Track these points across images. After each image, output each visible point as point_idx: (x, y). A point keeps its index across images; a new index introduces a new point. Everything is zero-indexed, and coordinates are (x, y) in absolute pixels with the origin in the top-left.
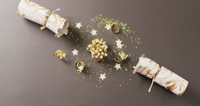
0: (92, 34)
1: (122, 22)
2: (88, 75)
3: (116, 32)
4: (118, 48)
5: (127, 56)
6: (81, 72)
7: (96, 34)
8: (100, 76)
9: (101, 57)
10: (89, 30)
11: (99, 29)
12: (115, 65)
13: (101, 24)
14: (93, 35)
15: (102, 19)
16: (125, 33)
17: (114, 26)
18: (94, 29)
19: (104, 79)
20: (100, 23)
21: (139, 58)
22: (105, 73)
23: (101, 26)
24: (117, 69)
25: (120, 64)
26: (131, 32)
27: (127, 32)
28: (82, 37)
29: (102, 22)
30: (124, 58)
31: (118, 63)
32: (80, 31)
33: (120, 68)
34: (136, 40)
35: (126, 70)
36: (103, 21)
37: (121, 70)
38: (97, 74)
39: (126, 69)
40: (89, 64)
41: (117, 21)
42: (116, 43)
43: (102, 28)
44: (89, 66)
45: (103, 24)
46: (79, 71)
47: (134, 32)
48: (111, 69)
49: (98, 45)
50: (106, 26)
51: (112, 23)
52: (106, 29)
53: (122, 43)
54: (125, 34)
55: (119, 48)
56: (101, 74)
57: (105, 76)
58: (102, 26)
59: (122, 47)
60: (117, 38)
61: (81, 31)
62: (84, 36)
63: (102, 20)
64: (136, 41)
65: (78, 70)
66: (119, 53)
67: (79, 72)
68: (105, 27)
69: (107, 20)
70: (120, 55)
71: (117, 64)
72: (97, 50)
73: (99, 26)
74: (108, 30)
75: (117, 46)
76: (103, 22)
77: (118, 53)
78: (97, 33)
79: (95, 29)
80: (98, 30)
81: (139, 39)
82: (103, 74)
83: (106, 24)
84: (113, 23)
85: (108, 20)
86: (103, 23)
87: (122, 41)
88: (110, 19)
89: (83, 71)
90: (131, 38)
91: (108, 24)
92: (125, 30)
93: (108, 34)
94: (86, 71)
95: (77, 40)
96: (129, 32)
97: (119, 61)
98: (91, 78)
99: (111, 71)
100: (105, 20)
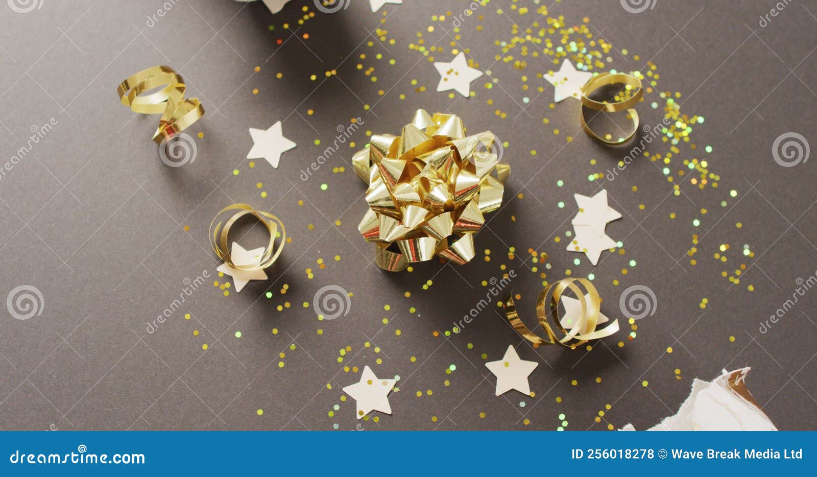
0: (438, 77)
1: (678, 95)
2: (275, 331)
3: (609, 137)
4: (571, 247)
5: (613, 329)
6: (239, 286)
7: (465, 92)
8: (355, 378)
9: (426, 249)
10: (433, 49)
11: (502, 71)
12: (498, 355)
13: (527, 43)
14: (442, 87)
15: (554, 14)
16: (666, 171)
17: (609, 92)
18: (467, 57)
19: (374, 413)
20: (529, 38)
21: (696, 382)
22: (397, 378)
23: (522, 59)
24: (500, 390)
25: (533, 365)
26: (710, 181)
27: (681, 173)
28: (366, 68)
29: (542, 33)
30: (585, 338)
31: (525, 353)
32: (373, 28)
33: (525, 389)
34: (722, 254)
35: (560, 423)
36: (552, 31)
37: (523, 404)
38: (343, 352)
39: (562, 417)
40: (320, 261)
41: (649, 73)
42: (573, 209)
43: (522, 70)
44: (311, 276)
45: (546, 51)
46: (230, 279)
47: (734, 193)
48: (453, 368)
49: (440, 153)
50: (557, 68)
51: (607, 68)
52: (551, 89)
53: (611, 229)
54: (665, 177)
55: (583, 255)
56: (368, 373)
57: (390, 395)
58: (528, 59)
59: (605, 253)
60: (599, 180)
61: (379, 31)
62: (381, 67)
63: (552, 26)
64: (724, 259)
65: (223, 269)
66: (563, 285)
67: (228, 285)
68: (550, 77)
69: (584, 35)
70: (566, 300)
71: (511, 351)
72: (416, 183)
73: (511, 52)
74: (558, 98)
75: (571, 228)
76: (547, 35)
77: (556, 276)
78: (474, 85)
79: (476, 59)
80: (489, 73)
81: (747, 252)
82: (381, 373)
83: (561, 60)
84: (613, 72)
85: (587, 41)
86: (543, 45)
87: (618, 216)
88: (601, 41)
89: (255, 289)
90: (696, 223)
91: (575, 64)
92: (675, 150)
93: (551, 127)
94: (278, 298)
95: (321, 76)
96: (696, 174)
97: (535, 340)
98: (281, 365)
99: (447, 383)
100: (571, 31)
